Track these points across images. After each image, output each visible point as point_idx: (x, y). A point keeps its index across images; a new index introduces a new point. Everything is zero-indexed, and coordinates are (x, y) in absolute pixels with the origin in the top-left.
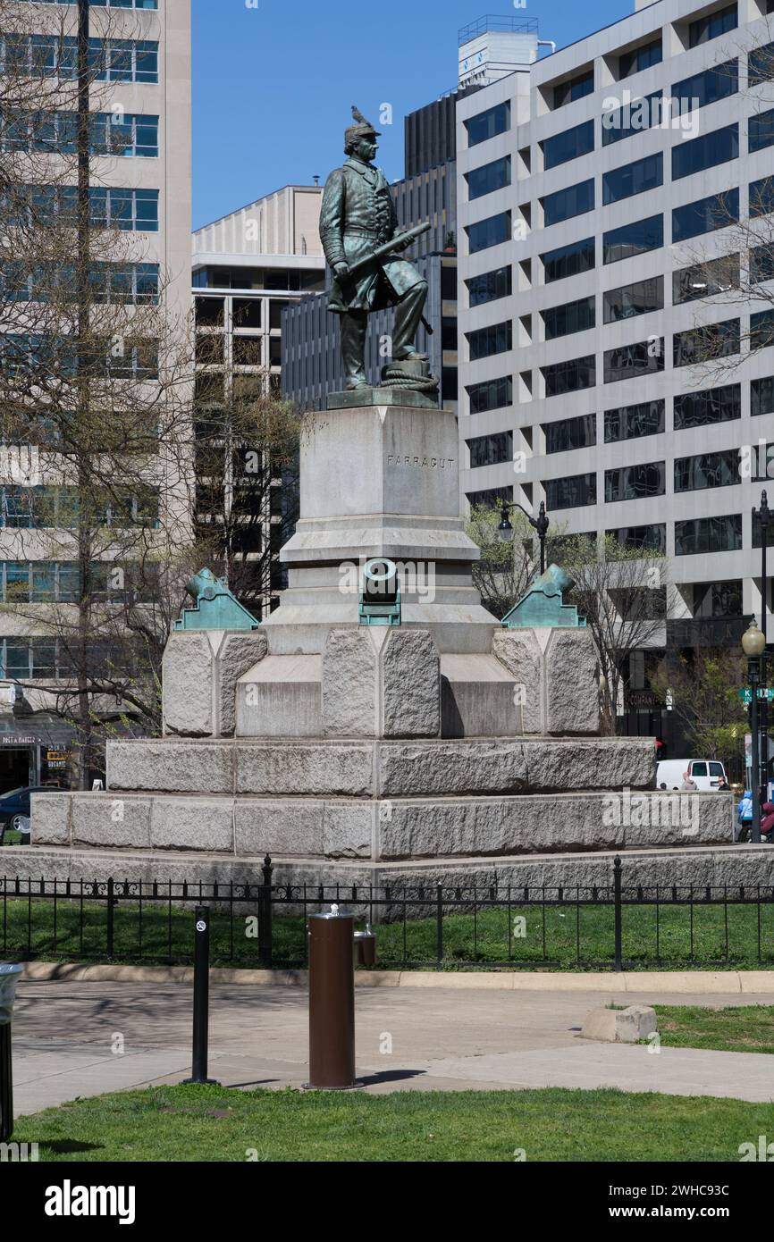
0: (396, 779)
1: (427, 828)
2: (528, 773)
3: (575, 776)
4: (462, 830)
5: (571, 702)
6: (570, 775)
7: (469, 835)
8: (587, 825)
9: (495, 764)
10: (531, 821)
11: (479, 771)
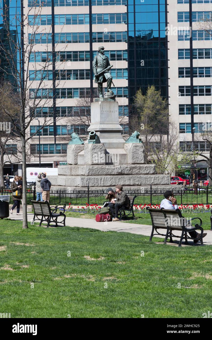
0: (90, 172)
1: (92, 181)
2: (122, 171)
3: (134, 172)
4: (101, 182)
5: (137, 158)
6: (133, 171)
7: (102, 183)
8: (131, 181)
9: (114, 169)
10: (117, 180)
11: (110, 171)
